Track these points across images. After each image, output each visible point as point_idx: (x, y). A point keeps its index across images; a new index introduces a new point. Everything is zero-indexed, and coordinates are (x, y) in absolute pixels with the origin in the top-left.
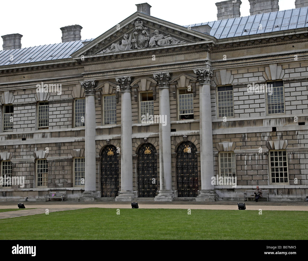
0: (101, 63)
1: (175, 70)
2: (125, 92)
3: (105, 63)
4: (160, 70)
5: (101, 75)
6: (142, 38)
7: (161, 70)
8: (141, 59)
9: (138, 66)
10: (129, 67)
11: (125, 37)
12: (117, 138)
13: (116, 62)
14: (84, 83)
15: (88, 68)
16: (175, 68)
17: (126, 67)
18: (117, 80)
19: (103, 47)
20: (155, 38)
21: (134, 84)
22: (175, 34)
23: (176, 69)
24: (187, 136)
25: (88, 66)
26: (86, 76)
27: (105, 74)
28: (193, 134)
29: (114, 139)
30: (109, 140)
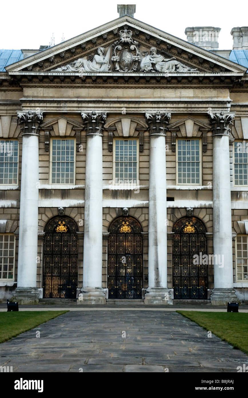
0: (54, 87)
1: (179, 111)
2: (96, 135)
3: (62, 87)
4: (154, 108)
5: (55, 105)
6: (128, 57)
7: (156, 108)
8: (124, 88)
9: (118, 98)
10: (102, 98)
11: (101, 51)
12: (77, 206)
13: (82, 87)
14: (24, 115)
15: (30, 92)
16: (179, 108)
17: (98, 97)
18: (84, 116)
19: (60, 62)
20: (152, 59)
21: (110, 124)
22: (181, 57)
23: (181, 109)
24: (193, 208)
25: (30, 89)
26: (28, 105)
27: (62, 105)
28: (203, 206)
29: (72, 206)
30: (63, 208)
